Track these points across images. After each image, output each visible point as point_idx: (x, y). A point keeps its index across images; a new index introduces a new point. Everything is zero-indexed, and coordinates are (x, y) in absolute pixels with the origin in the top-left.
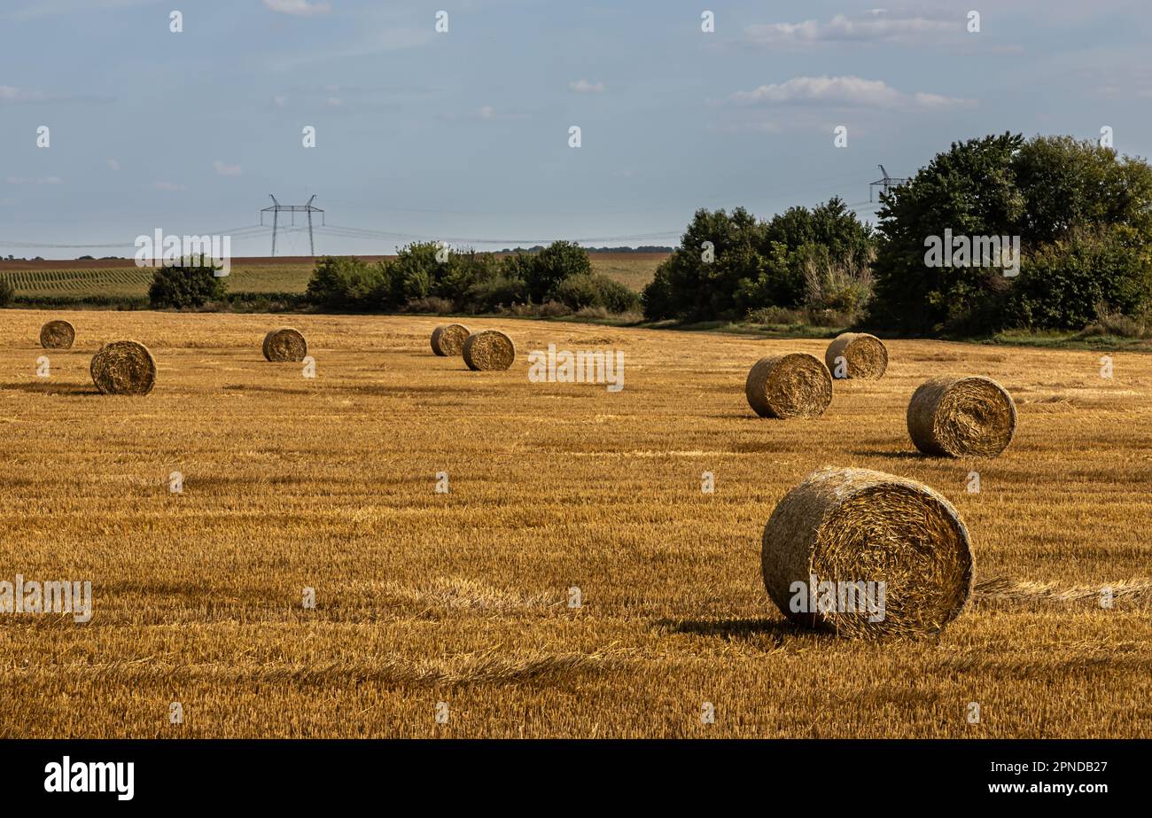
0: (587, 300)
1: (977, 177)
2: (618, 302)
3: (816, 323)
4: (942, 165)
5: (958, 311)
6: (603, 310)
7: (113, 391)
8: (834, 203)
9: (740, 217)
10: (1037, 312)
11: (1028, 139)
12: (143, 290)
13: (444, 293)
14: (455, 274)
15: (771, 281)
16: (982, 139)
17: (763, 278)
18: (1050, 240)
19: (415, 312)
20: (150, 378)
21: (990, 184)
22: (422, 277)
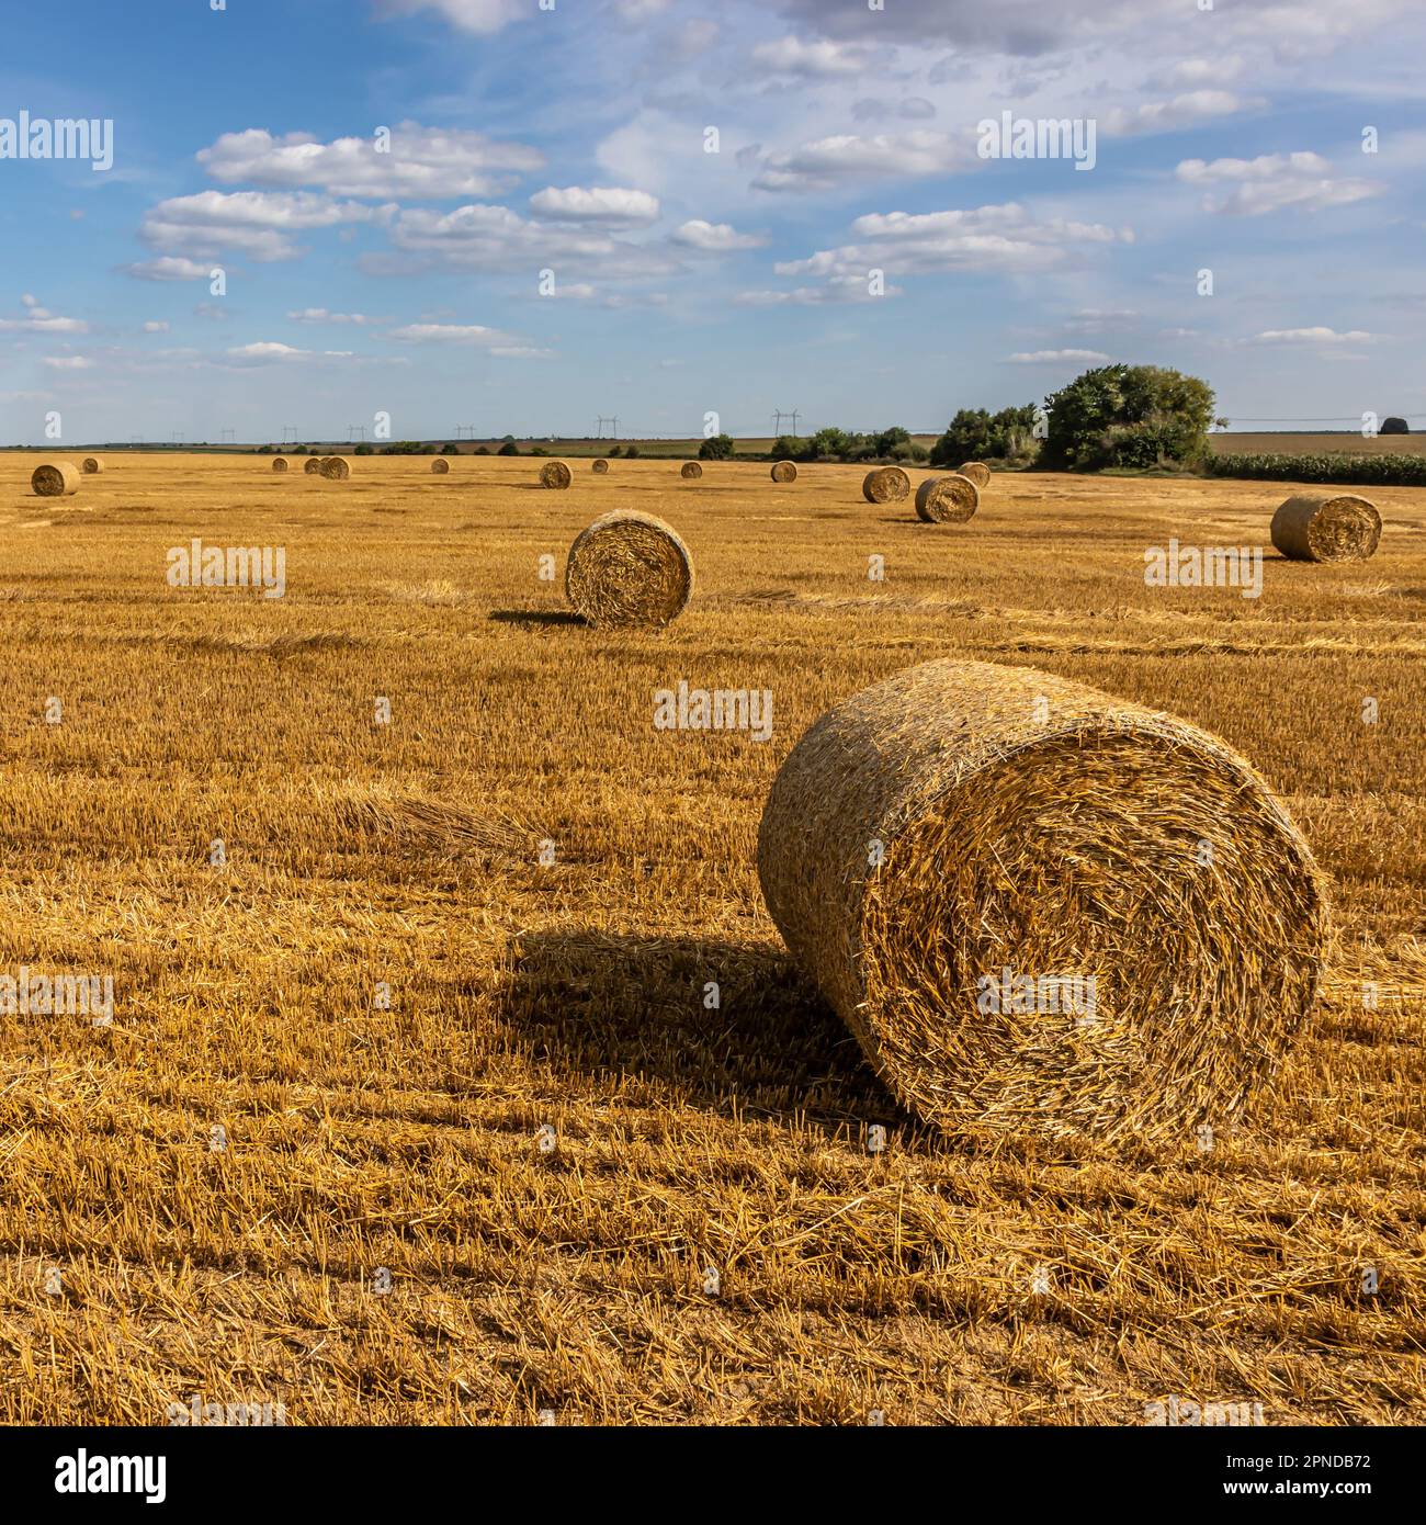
0: (904, 456)
1: (1100, 388)
2: (919, 457)
3: (1011, 466)
4: (1080, 383)
5: (1082, 458)
6: (912, 461)
7: (549, 487)
8: (1031, 405)
9: (982, 413)
10: (1125, 459)
11: (1131, 368)
12: (696, 452)
13: (836, 453)
14: (842, 443)
15: (992, 445)
16: (1105, 367)
17: (988, 443)
18: (1137, 421)
19: (821, 461)
20: (568, 481)
21: (1107, 392)
22: (826, 445)
